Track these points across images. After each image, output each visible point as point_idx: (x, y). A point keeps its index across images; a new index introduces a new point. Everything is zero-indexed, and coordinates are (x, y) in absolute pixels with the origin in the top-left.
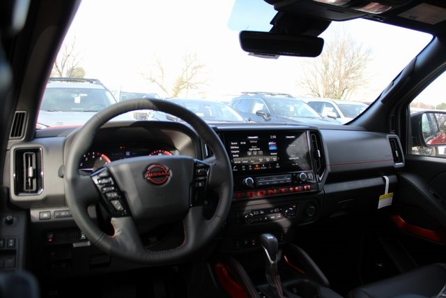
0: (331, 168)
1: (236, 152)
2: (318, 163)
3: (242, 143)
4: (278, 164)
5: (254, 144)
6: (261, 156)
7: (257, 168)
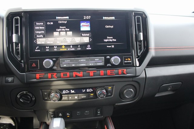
0: (156, 52)
1: (40, 32)
2: (140, 45)
3: (48, 23)
4: (89, 46)
5: (63, 25)
6: (69, 36)
7: (63, 49)
